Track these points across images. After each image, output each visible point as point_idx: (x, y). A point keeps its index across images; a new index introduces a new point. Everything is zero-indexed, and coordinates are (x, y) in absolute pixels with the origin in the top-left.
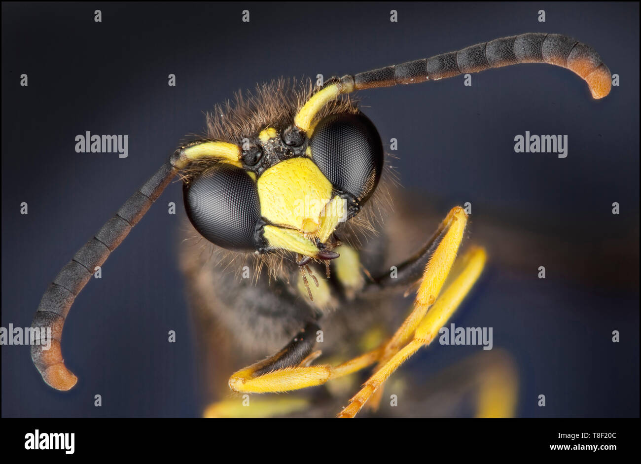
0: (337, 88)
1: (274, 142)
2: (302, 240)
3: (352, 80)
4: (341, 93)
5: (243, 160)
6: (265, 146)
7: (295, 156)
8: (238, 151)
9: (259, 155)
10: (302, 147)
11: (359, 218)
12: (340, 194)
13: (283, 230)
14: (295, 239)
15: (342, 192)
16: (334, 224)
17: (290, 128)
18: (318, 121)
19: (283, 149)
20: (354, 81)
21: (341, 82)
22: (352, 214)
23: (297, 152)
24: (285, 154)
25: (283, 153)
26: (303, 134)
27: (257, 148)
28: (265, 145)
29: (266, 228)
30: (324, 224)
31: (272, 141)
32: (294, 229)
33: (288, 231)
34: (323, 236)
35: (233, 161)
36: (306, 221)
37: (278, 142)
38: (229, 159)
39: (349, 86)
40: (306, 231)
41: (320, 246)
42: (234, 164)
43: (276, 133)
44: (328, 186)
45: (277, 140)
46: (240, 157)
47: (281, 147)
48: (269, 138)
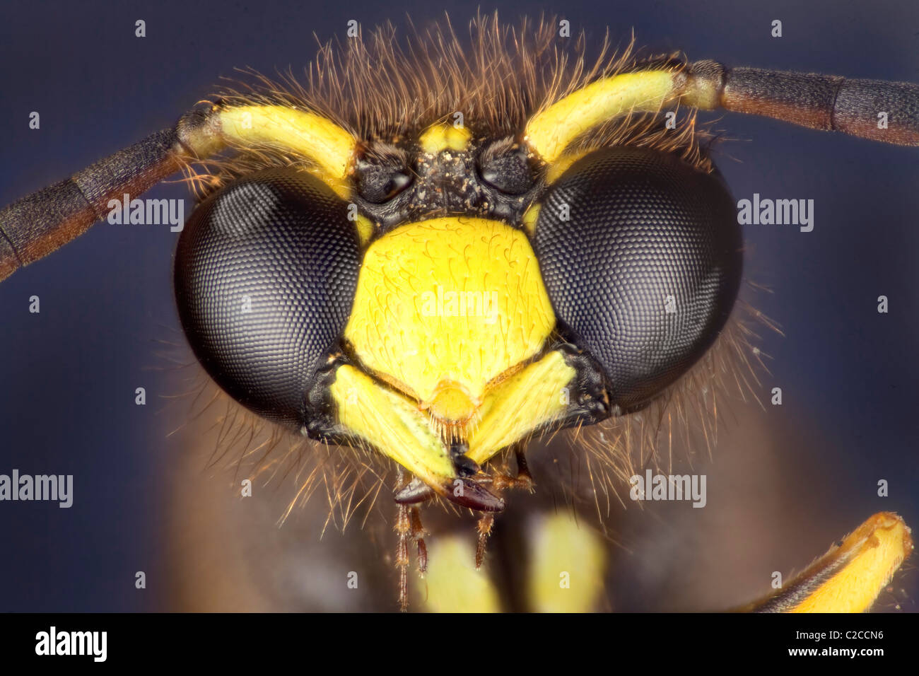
0: (670, 83)
1: (453, 161)
2: (420, 434)
3: (719, 77)
4: (676, 99)
5: (356, 180)
6: (426, 165)
7: (493, 216)
8: (352, 153)
9: (402, 181)
10: (521, 200)
11: (602, 435)
12: (568, 351)
13: (385, 392)
14: (405, 427)
15: (574, 347)
16: (521, 423)
17: (507, 141)
18: (591, 149)
19: (470, 189)
20: (724, 83)
21: (689, 74)
22: (582, 416)
23: (504, 209)
24: (468, 201)
25: (464, 196)
26: (535, 168)
27: (404, 163)
28: (428, 161)
29: (344, 372)
30: (496, 415)
31: (448, 157)
32: (412, 399)
33: (395, 398)
34: (480, 444)
35: (330, 175)
36: (445, 387)
37: (462, 165)
38: (321, 167)
39: (703, 90)
40: (438, 413)
41: (462, 465)
42: (330, 182)
43: (469, 140)
44: (544, 321)
45: (463, 159)
46: (351, 170)
47: (466, 181)
48: (443, 146)
